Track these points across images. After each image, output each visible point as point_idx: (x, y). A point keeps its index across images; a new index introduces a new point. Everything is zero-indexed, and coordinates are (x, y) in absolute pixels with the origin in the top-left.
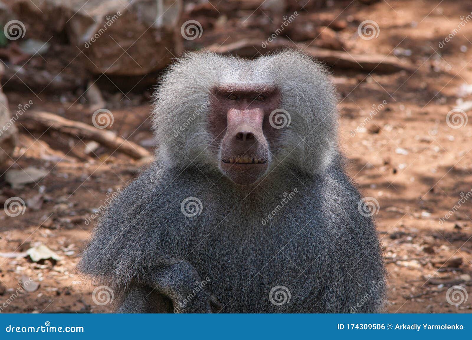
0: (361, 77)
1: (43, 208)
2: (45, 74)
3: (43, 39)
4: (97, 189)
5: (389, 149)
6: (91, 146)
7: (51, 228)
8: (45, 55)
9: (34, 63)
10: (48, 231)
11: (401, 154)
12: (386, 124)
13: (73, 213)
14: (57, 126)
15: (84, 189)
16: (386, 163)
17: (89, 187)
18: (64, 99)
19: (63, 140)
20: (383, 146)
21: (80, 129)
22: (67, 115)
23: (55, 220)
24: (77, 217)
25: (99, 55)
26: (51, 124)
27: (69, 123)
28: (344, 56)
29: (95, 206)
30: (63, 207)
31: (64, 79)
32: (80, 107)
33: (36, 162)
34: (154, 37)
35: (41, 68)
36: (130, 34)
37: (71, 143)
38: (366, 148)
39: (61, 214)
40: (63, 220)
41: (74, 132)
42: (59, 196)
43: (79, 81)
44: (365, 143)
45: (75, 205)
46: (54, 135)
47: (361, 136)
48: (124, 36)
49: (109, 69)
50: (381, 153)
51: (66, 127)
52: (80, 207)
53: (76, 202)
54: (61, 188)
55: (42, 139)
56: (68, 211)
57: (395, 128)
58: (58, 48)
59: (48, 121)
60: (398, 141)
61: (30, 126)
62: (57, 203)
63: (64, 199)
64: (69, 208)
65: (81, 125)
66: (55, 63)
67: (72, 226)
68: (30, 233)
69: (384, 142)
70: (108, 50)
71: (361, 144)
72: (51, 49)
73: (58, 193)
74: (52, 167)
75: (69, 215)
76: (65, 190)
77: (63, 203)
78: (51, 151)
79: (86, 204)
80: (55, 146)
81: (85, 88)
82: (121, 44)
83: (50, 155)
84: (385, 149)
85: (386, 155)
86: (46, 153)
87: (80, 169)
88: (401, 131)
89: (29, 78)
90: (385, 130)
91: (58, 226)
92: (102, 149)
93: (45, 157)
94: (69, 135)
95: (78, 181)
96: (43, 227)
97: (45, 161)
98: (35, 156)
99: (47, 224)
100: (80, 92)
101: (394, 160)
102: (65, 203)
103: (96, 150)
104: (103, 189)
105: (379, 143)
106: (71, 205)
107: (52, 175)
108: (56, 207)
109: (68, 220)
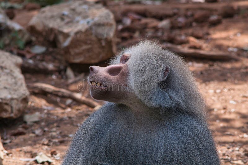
0: (211, 63)
1: (43, 135)
2: (44, 63)
3: (43, 45)
4: (72, 124)
5: (226, 101)
6: (69, 101)
7: (48, 145)
8: (44, 54)
9: (38, 57)
10: (46, 147)
11: (232, 104)
12: (224, 88)
13: (59, 137)
14: (50, 91)
15: (66, 124)
16: (224, 109)
17: (68, 123)
18: (54, 77)
19: (54, 98)
20: (223, 99)
21: (63, 93)
22: (56, 85)
23: (50, 141)
24: (61, 139)
25: (72, 53)
26: (47, 90)
27: (57, 89)
28: (202, 52)
29: (71, 133)
30: (54, 134)
31: (54, 66)
32: (63, 81)
33: (39, 110)
34: (101, 44)
35: (42, 60)
36: (89, 42)
37: (58, 99)
38: (214, 100)
39: (53, 137)
40: (54, 140)
41: (60, 94)
42: (52, 128)
43: (62, 67)
44: (213, 98)
45: (61, 133)
46: (49, 95)
47: (211, 95)
48: (86, 43)
49: (78, 60)
50: (222, 103)
51: (55, 91)
52: (63, 134)
53: (60, 131)
54: (53, 123)
55: (42, 98)
56: (56, 136)
57: (229, 90)
58: (51, 49)
59: (46, 88)
60: (230, 97)
61: (36, 91)
62: (51, 132)
63: (54, 129)
64: (58, 134)
65: (63, 90)
66: (49, 57)
67: (58, 144)
68: (37, 148)
69: (223, 97)
70: (77, 51)
71: (211, 98)
72: (47, 50)
73: (51, 126)
74: (49, 114)
75: (57, 138)
76: (55, 125)
77: (54, 131)
78: (47, 104)
79: (66, 132)
80: (49, 101)
81: (65, 70)
82: (85, 47)
83: (47, 106)
84: (224, 101)
85: (224, 104)
86: (45, 105)
87: (63, 113)
88: (232, 92)
89: (36, 66)
91: (51, 144)
92: (74, 103)
93: (45, 107)
94: (57, 95)
95: (62, 120)
96: (43, 144)
97: (44, 110)
98: (39, 106)
99: (46, 143)
100: (63, 73)
101: (229, 107)
102: (55, 132)
103: (72, 103)
104: (75, 124)
105: (221, 98)
106: (58, 132)
107: (48, 117)
108: (50, 134)
109: (57, 140)
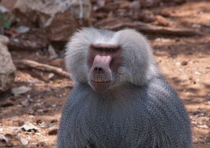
0: (177, 38)
1: (29, 105)
2: (28, 42)
3: (26, 25)
4: (55, 95)
5: (192, 72)
6: (51, 75)
7: (33, 114)
8: (28, 33)
9: (23, 37)
10: (32, 116)
11: (197, 75)
12: (190, 60)
13: (44, 107)
14: (34, 66)
15: (49, 96)
16: (190, 79)
17: (51, 95)
18: (37, 54)
19: (37, 73)
20: (188, 71)
21: (46, 68)
22: (39, 61)
23: (35, 111)
24: (45, 109)
25: (53, 32)
26: (32, 66)
27: (40, 65)
28: (169, 29)
29: (54, 104)
30: (39, 104)
31: (37, 44)
32: (45, 57)
33: (26, 84)
34: (79, 23)
35: (26, 39)
36: (68, 22)
37: (42, 74)
38: (181, 72)
39: (38, 108)
40: (39, 110)
41: (43, 69)
42: (37, 99)
43: (44, 45)
44: (180, 70)
45: (45, 104)
46: (33, 70)
47: (178, 67)
48: (65, 23)
49: (58, 39)
50: (188, 74)
51: (39, 66)
52: (47, 104)
53: (44, 102)
54: (37, 95)
55: (28, 73)
56: (41, 106)
57: (194, 62)
58: (34, 29)
59: (30, 64)
60: (195, 69)
61: (22, 67)
62: (36, 103)
63: (39, 101)
64: (42, 105)
65: (47, 66)
66: (33, 36)
67: (43, 113)
68: (24, 117)
69: (189, 69)
70: (57, 30)
71: (178, 70)
72: (31, 30)
73: (36, 98)
74: (33, 86)
75: (42, 108)
76: (40, 96)
77: (38, 102)
78: (32, 78)
79: (50, 103)
80: (34, 76)
81: (47, 48)
82: (64, 26)
83: (32, 80)
84: (190, 72)
85: (190, 75)
86: (30, 79)
87: (46, 86)
88: (197, 64)
89: (21, 44)
90: (189, 64)
91: (37, 114)
92: (56, 76)
93: (30, 81)
94: (40, 70)
95: (45, 92)
96: (30, 114)
97: (30, 83)
98: (25, 81)
99: (32, 113)
100: (45, 50)
101: (194, 78)
102: (40, 103)
103: (53, 77)
104: (57, 95)
105: (187, 70)
106: (42, 103)
107: (33, 89)
108: (36, 105)
109: (41, 110)
